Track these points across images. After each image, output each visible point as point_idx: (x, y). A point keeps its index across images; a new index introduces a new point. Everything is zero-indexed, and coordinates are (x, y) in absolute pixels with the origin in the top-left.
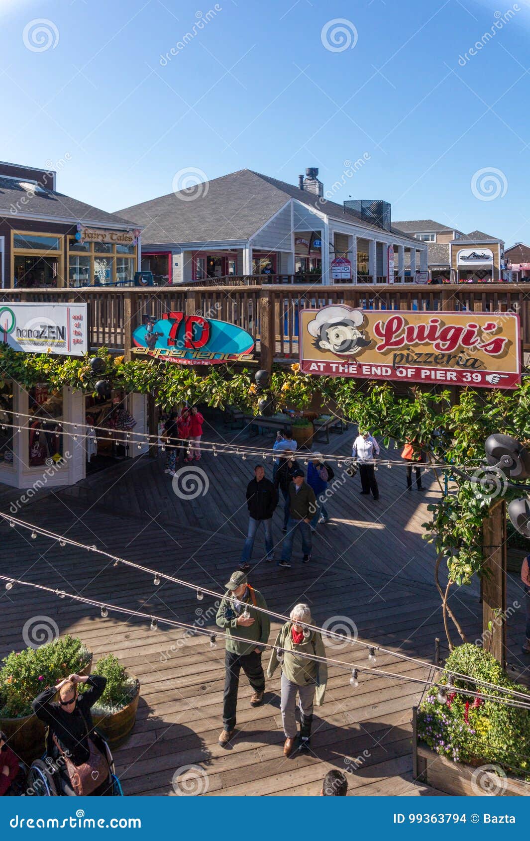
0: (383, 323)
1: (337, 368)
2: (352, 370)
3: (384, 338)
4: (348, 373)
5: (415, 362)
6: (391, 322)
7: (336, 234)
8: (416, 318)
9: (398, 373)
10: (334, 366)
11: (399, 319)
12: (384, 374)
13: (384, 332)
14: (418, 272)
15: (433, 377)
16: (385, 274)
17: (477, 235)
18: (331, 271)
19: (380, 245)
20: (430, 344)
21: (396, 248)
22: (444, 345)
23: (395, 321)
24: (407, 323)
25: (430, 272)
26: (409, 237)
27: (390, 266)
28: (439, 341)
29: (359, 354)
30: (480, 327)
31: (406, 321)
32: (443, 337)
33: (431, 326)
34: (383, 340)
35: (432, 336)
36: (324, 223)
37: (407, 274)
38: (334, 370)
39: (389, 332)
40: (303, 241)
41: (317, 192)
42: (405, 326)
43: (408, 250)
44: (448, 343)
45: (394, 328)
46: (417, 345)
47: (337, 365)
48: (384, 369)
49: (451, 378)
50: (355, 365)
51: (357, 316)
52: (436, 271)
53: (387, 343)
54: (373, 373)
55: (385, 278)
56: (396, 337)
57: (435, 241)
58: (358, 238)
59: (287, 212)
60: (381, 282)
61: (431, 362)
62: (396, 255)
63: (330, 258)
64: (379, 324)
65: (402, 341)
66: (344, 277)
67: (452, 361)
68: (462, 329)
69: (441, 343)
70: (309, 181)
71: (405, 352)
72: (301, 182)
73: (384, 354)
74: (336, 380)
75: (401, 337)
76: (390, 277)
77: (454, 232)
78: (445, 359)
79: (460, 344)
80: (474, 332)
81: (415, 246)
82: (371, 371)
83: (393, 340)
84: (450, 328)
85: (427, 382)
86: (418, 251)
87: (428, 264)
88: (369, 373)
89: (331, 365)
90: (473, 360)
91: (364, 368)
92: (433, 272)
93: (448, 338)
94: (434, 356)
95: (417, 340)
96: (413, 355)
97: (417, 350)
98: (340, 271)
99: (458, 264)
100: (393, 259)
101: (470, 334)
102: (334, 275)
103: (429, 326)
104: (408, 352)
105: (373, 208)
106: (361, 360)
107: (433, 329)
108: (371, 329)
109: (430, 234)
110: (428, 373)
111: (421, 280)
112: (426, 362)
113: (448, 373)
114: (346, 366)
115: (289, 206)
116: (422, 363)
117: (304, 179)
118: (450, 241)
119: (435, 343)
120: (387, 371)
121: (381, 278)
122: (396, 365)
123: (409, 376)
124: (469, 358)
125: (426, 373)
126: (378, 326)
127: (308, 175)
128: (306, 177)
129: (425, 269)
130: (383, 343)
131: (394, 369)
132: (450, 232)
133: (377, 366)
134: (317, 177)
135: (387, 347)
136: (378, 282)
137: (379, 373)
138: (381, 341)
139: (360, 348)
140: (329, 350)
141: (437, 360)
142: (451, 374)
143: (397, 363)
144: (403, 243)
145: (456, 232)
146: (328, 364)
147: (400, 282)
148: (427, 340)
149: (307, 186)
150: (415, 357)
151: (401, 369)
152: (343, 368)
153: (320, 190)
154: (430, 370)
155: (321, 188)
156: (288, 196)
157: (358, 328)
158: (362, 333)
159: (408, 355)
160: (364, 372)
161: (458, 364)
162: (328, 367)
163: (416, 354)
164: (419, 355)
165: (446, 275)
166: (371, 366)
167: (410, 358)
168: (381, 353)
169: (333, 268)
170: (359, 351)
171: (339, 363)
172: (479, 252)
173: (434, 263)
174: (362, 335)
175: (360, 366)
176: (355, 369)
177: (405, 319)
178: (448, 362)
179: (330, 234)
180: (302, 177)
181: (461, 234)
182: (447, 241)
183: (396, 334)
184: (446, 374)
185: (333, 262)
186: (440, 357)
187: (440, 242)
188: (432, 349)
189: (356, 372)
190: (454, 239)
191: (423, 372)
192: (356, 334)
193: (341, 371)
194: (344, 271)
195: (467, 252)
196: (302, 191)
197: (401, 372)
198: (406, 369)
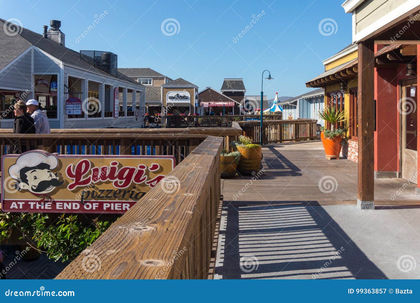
0: (74, 167)
1: (35, 206)
2: (47, 206)
3: (74, 179)
4: (44, 209)
5: (99, 197)
6: (80, 165)
7: (70, 78)
8: (100, 161)
9: (85, 207)
10: (32, 204)
11: (86, 162)
12: (74, 208)
13: (74, 174)
14: (138, 108)
15: (112, 209)
16: (112, 110)
17: (180, 81)
18: (65, 108)
19: (107, 87)
20: (110, 182)
21: (121, 90)
22: (121, 183)
23: (84, 164)
24: (93, 166)
25: (147, 107)
26: (131, 81)
27: (116, 104)
28: (117, 179)
29: (54, 192)
30: (147, 167)
31: (92, 164)
32: (120, 177)
33: (111, 168)
34: (73, 180)
35: (112, 176)
36: (60, 68)
37: (130, 109)
38: (32, 207)
39: (79, 174)
40: (44, 82)
41: (59, 41)
42: (91, 168)
43: (130, 91)
44: (124, 181)
45: (83, 169)
46: (100, 183)
47: (35, 203)
48: (74, 204)
49: (126, 208)
50: (50, 202)
51: (52, 161)
52: (152, 107)
53: (77, 183)
54: (65, 208)
55: (111, 113)
56: (84, 177)
57: (152, 84)
58: (89, 81)
59: (28, 57)
60: (108, 116)
61: (111, 197)
62: (121, 94)
63: (64, 97)
64: (70, 167)
65: (88, 181)
66: (75, 113)
67: (127, 195)
68: (135, 169)
69: (119, 181)
70: (53, 31)
71: (91, 190)
72: (46, 31)
73: (74, 192)
74: (34, 215)
75: (88, 177)
76: (116, 112)
77: (165, 78)
78: (122, 193)
79: (133, 181)
80: (143, 171)
81: (136, 88)
82: (63, 207)
83: (82, 180)
84: (126, 169)
85: (107, 212)
86: (138, 92)
87: (146, 102)
88: (62, 208)
89: (29, 203)
90: (142, 193)
91: (58, 204)
92: (149, 107)
93: (124, 176)
94: (113, 191)
95: (100, 180)
96: (97, 191)
97: (101, 187)
98: (72, 108)
99: (167, 102)
100: (118, 98)
101: (140, 173)
102: (67, 111)
103: (110, 167)
104: (93, 189)
105: (103, 58)
106: (55, 198)
107: (113, 170)
108: (64, 172)
109: (148, 79)
110: (109, 205)
111: (140, 114)
112: (107, 197)
113: (124, 205)
114: (42, 203)
115: (30, 52)
116: (104, 198)
117: (48, 30)
118: (162, 84)
119: (114, 181)
120: (76, 206)
121: (108, 113)
122: (84, 200)
123: (94, 208)
124: (138, 192)
125: (107, 205)
126: (69, 169)
127: (52, 26)
128: (50, 27)
129: (143, 106)
130: (74, 182)
131: (82, 203)
132: (162, 78)
133: (68, 203)
134: (60, 29)
135: (77, 186)
136: (105, 116)
137: (69, 207)
138: (72, 181)
139: (54, 187)
140: (27, 191)
141: (115, 194)
142: (126, 206)
143: (85, 199)
144: (126, 86)
145: (167, 78)
146: (27, 202)
147: (123, 116)
148: (108, 179)
149: (51, 35)
150: (99, 193)
151: (88, 204)
152: (40, 206)
153: (62, 39)
154: (110, 203)
155: (63, 37)
156: (30, 43)
157: (53, 171)
158: (56, 175)
159: (93, 191)
160: (58, 208)
161: (131, 197)
162: (27, 205)
163: (100, 190)
164: (102, 191)
165: (159, 110)
166: (63, 202)
167: (95, 194)
168: (72, 191)
169: (67, 106)
170: (53, 191)
171: (36, 202)
172: (182, 93)
173: (150, 101)
174: (56, 176)
175: (54, 203)
176: (50, 206)
177: (91, 162)
178: (123, 197)
179: (65, 78)
180: (46, 28)
181: (170, 79)
182: (160, 85)
183: (84, 175)
184: (122, 206)
185: (67, 101)
186: (118, 192)
187: (155, 86)
188: (112, 186)
189: (51, 208)
190: (165, 83)
191: (105, 204)
192: (51, 176)
193: (38, 208)
194: (76, 108)
195: (173, 93)
196: (46, 39)
197: (88, 206)
198: (92, 203)
